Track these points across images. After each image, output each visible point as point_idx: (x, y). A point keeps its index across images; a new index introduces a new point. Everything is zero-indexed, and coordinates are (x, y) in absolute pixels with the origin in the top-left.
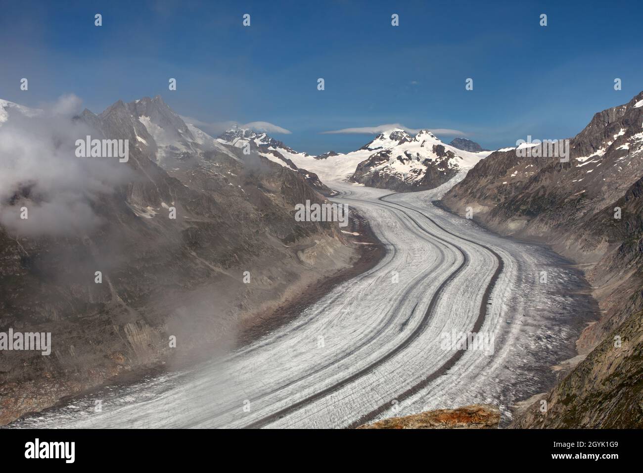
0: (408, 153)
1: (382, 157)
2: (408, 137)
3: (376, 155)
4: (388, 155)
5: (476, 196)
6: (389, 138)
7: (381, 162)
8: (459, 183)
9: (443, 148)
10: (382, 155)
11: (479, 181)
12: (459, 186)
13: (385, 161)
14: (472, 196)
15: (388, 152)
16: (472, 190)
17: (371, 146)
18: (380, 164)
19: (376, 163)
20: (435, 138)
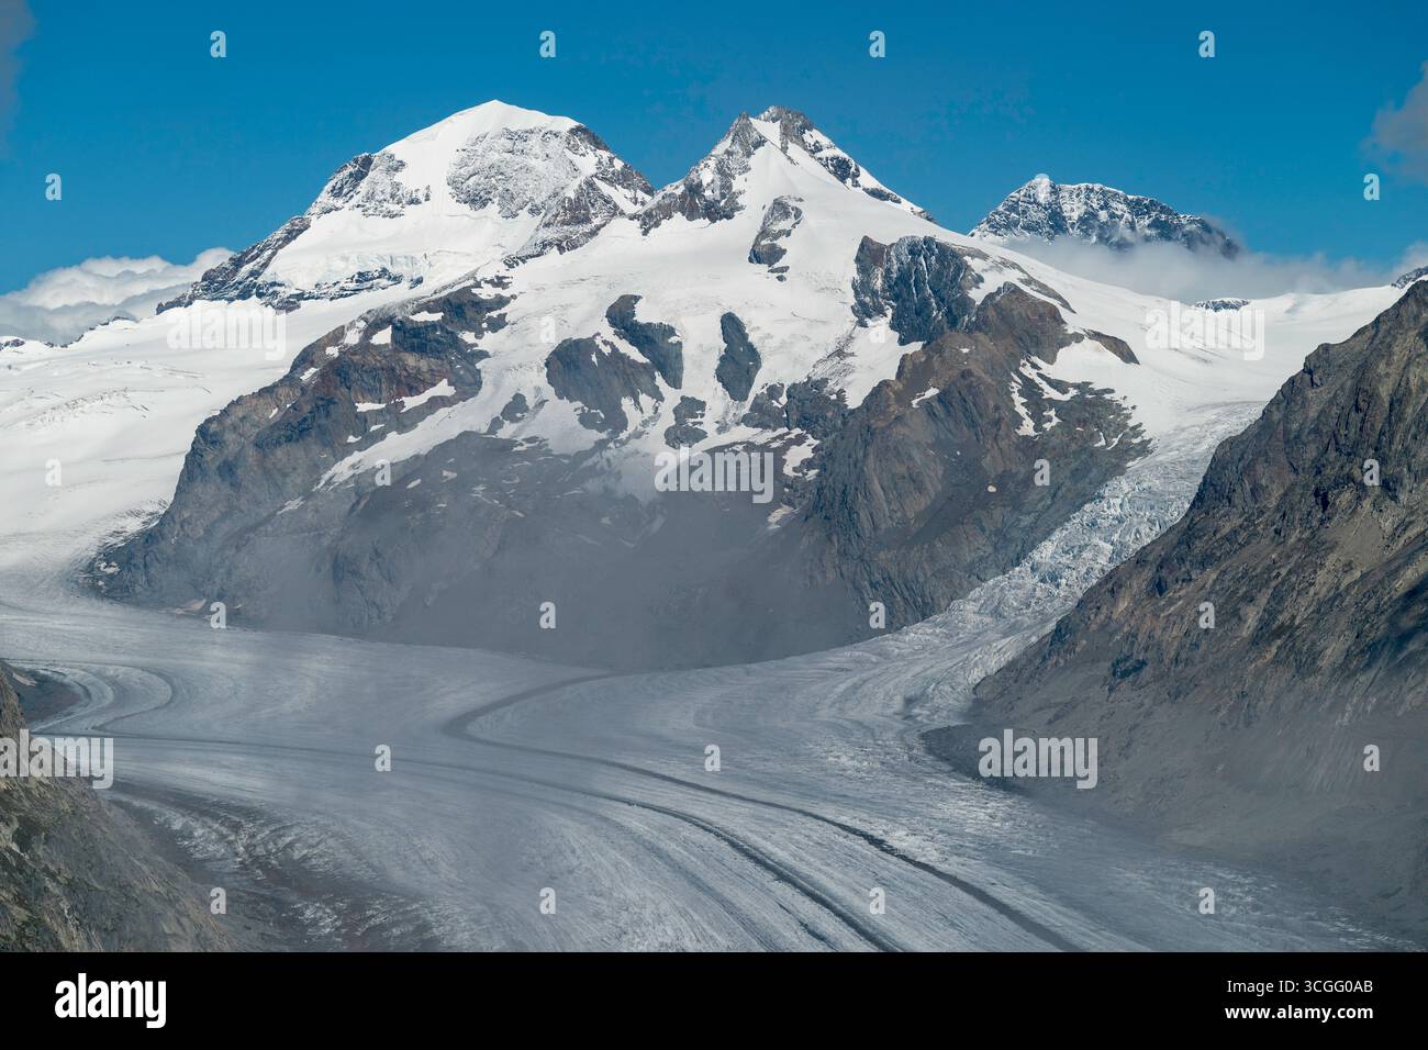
0: (643, 314)
1: (411, 360)
2: (622, 179)
3: (352, 338)
4: (468, 337)
5: (1315, 655)
6: (442, 192)
7: (410, 402)
8: (1140, 559)
9: (950, 264)
10: (410, 337)
11: (1324, 534)
12: (1140, 582)
13: (443, 388)
14: (1276, 661)
15: (464, 308)
16: (1271, 613)
17: (293, 265)
18: (404, 422)
19: (363, 407)
20: (867, 180)
